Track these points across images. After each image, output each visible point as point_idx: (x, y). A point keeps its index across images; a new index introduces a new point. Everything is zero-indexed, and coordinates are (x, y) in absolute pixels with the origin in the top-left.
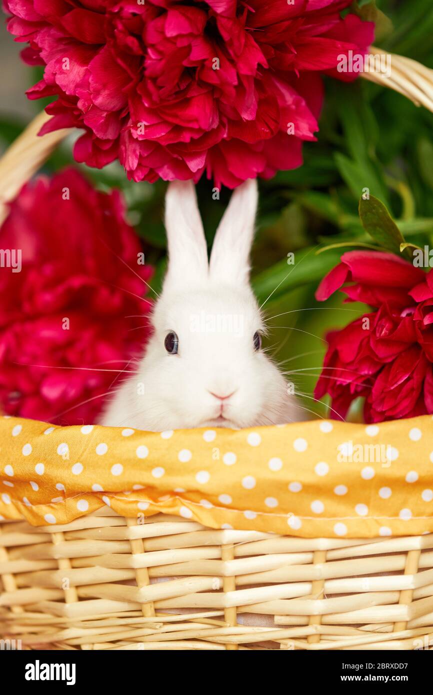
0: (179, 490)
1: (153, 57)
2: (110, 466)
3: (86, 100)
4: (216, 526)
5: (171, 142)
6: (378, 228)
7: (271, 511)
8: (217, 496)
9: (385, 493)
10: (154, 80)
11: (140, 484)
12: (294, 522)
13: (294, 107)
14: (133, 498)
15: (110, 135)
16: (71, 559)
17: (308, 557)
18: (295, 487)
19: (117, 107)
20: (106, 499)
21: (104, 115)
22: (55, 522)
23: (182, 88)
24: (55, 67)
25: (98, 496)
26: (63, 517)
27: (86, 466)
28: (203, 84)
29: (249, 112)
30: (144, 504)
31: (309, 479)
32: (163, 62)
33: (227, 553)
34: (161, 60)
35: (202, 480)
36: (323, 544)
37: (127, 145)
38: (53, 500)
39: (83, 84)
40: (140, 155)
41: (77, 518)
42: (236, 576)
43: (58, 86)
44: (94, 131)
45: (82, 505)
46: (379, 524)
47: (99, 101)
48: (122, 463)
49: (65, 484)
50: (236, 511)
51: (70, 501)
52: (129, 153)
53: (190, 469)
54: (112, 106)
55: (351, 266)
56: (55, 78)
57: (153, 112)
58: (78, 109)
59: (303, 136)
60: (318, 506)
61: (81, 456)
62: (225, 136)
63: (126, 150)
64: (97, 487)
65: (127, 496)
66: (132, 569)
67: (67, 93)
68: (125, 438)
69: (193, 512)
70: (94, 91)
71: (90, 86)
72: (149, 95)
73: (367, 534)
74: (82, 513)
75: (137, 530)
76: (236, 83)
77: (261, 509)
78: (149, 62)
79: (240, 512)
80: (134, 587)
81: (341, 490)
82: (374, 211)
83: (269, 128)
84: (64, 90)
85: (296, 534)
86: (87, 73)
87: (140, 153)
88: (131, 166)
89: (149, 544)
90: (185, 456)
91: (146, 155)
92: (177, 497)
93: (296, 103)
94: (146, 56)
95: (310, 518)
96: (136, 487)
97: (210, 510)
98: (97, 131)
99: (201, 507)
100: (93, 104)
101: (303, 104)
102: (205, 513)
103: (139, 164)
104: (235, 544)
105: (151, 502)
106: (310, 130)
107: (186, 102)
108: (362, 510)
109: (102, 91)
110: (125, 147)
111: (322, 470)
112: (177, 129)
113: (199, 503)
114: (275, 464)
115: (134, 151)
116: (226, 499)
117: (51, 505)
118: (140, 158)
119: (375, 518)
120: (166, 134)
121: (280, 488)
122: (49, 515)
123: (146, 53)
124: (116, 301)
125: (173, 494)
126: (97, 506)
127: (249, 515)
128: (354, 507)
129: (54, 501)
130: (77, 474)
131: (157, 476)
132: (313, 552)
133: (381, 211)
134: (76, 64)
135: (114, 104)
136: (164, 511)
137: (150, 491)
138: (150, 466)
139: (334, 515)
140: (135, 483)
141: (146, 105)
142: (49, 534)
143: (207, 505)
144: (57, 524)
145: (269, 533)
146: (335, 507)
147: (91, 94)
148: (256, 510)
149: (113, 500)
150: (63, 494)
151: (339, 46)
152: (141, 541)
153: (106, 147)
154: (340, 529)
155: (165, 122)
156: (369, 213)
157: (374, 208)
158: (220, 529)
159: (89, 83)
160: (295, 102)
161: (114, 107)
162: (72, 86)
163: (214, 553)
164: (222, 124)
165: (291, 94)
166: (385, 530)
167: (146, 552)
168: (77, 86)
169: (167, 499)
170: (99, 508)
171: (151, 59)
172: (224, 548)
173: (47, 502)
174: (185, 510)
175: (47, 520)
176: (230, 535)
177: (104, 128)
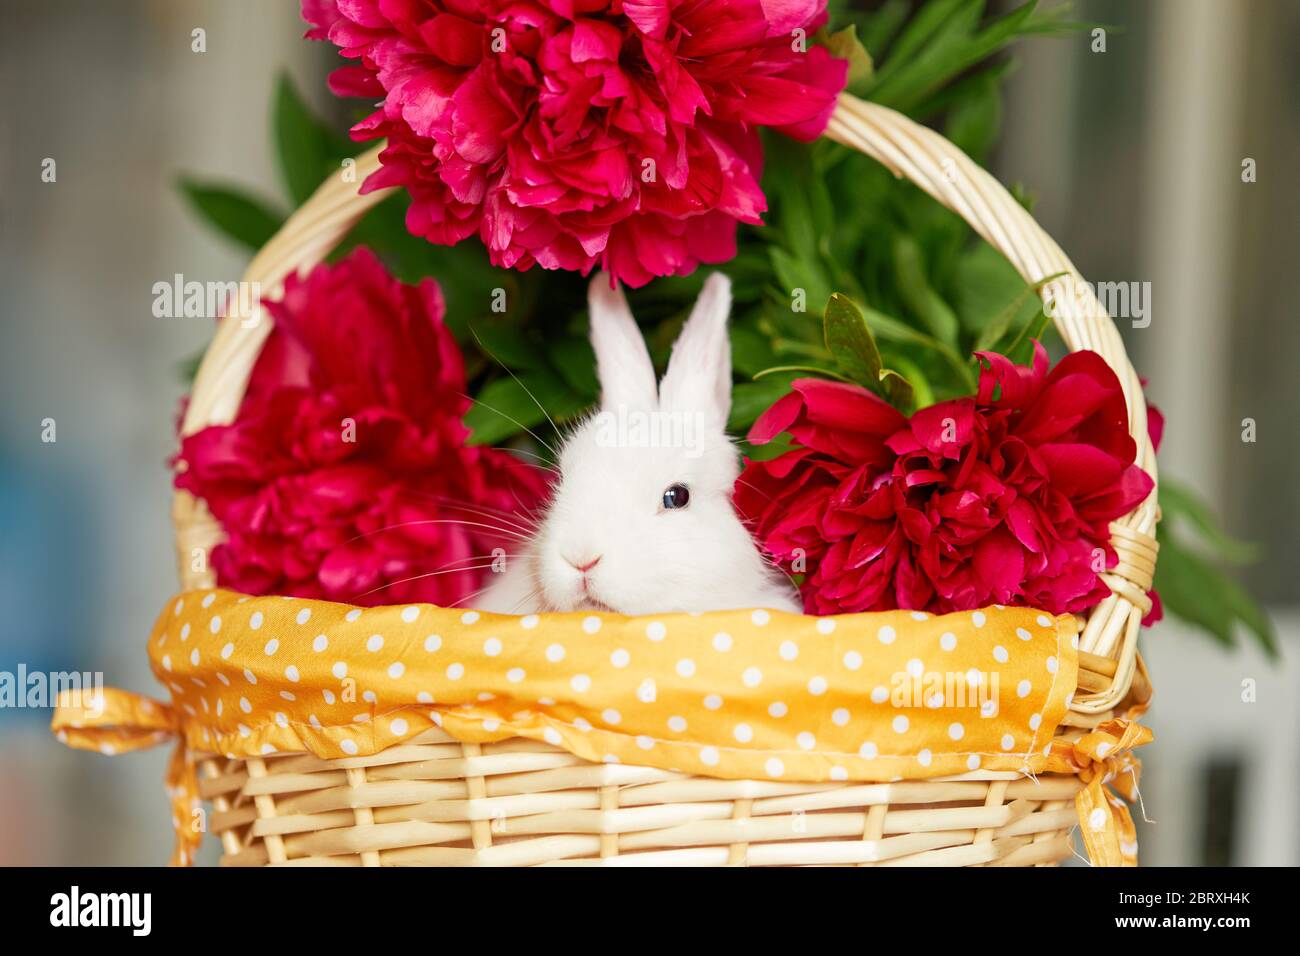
0: (545, 701)
1: (552, 89)
2: (446, 665)
3: (444, 145)
4: (593, 757)
5: (565, 210)
6: (846, 347)
7: (679, 737)
8: (600, 711)
9: (841, 717)
10: (551, 122)
11: (489, 691)
12: (709, 756)
13: (731, 174)
14: (473, 714)
15: (472, 198)
16: (374, 809)
17: (726, 808)
18: (713, 702)
19: (486, 159)
20: (435, 716)
21: (468, 168)
22: (355, 752)
23: (583, 137)
24: (402, 95)
25: (423, 711)
26: (367, 744)
27: (409, 667)
28: (616, 132)
29: (676, 177)
30: (492, 724)
31: (733, 691)
32: (566, 96)
33: (610, 797)
34: (562, 94)
35: (579, 687)
36: (750, 788)
37: (496, 214)
38: (357, 718)
39: (443, 121)
40: (514, 229)
41: (388, 747)
42: (620, 834)
43: (405, 123)
44: (453, 190)
45: (398, 727)
46: (831, 762)
47: (463, 148)
48: (463, 662)
49: (376, 692)
50: (625, 736)
51: (381, 721)
52: (499, 224)
53: (562, 671)
54: (481, 155)
55: (805, 395)
56: (401, 112)
57: (542, 168)
58: (433, 157)
59: (745, 217)
60: (743, 731)
61: (404, 651)
62: (638, 208)
63: (493, 220)
64: (425, 697)
65: (466, 712)
66: (468, 822)
67: (419, 134)
68: (467, 627)
69: (564, 737)
70: (458, 132)
71: (454, 125)
72: (542, 143)
73: (812, 776)
74: (397, 738)
75: (478, 764)
76: (664, 133)
77: (662, 735)
78: (546, 96)
79: (632, 738)
80: (469, 850)
81: (778, 709)
82: (844, 320)
83: (702, 200)
84: (414, 129)
85: (712, 773)
86: (449, 107)
87: (514, 226)
88: (501, 243)
89: (494, 785)
90: (555, 653)
91: (522, 229)
92: (541, 714)
93: (736, 168)
94: (542, 87)
95: (732, 750)
96: (483, 697)
97: (588, 735)
98: (458, 190)
99: (575, 729)
100: (456, 153)
101: (746, 170)
102: (579, 737)
103: (511, 243)
104: (621, 786)
105: (501, 720)
106: (756, 209)
107: (590, 157)
108: (806, 741)
109: (469, 133)
110: (493, 216)
111: (752, 679)
112: (573, 194)
113: (571, 722)
114: (686, 668)
115: (506, 223)
116: (611, 717)
117: (352, 726)
118: (515, 234)
119: (825, 753)
120: (560, 199)
121: (691, 702)
122: (348, 741)
123: (542, 82)
124: (431, 445)
125: (537, 708)
126: (420, 728)
127: (645, 743)
128: (794, 735)
129: (359, 720)
130: (395, 678)
131: (514, 681)
132: (733, 801)
133: (854, 321)
134: (433, 92)
135: (482, 154)
136: (522, 732)
137: (503, 703)
138: (502, 665)
139: (766, 747)
140: (482, 691)
141: (537, 157)
142: (343, 771)
143: (583, 726)
144: (359, 755)
145: (671, 771)
146: (767, 734)
147: (453, 137)
148: (654, 735)
149: (446, 718)
150: (373, 709)
151: (804, 91)
152: (483, 780)
153: (463, 216)
154: (775, 767)
155: (558, 183)
156: (836, 323)
157: (845, 316)
158: (601, 763)
159: (452, 122)
160: (734, 168)
161: (482, 159)
162: (427, 124)
163: (589, 799)
164: (634, 192)
165: (729, 156)
166: (838, 772)
167: (488, 797)
168: (434, 124)
169: (525, 717)
170: (423, 731)
171: (549, 92)
172: (605, 792)
173: (347, 722)
174: (552, 733)
175: (344, 749)
176: (613, 773)
177: (465, 188)
